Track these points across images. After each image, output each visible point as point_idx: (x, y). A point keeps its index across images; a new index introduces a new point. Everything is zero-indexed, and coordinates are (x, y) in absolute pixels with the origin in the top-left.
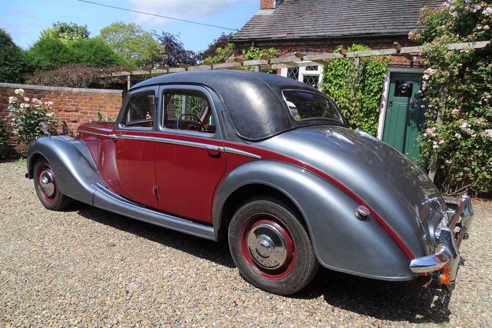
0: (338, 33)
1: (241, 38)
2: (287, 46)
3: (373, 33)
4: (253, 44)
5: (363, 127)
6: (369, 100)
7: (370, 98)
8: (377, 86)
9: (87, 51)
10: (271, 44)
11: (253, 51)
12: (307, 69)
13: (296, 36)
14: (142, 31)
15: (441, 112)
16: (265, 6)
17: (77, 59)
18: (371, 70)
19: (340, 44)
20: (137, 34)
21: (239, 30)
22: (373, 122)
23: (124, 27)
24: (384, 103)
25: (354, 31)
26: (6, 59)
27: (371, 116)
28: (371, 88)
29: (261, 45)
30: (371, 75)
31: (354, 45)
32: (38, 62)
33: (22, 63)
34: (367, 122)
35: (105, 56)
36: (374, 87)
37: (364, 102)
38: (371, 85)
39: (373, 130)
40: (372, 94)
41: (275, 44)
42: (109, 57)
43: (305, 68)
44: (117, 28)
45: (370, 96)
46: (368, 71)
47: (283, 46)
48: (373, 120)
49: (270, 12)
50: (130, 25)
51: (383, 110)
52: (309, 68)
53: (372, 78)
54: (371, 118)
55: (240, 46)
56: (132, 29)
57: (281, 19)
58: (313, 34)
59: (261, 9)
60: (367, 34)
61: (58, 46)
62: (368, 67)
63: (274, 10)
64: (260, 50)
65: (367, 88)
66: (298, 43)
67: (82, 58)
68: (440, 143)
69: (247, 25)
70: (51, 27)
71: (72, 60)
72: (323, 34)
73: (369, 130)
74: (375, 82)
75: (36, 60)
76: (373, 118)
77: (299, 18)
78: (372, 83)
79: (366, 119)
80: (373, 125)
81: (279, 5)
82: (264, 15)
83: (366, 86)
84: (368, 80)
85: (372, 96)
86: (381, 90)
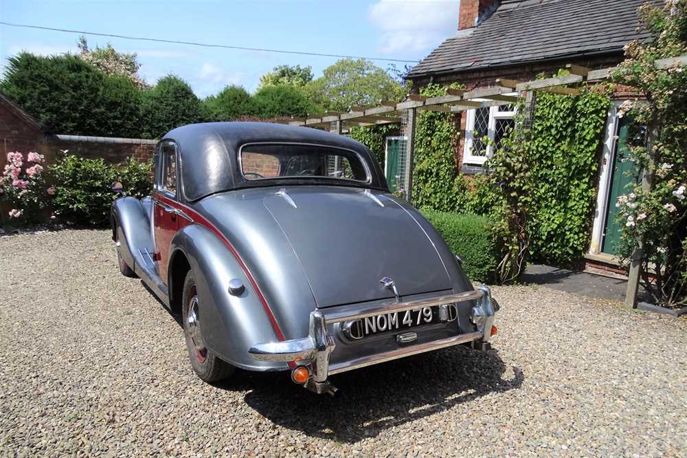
0: (540, 55)
1: (419, 72)
2: (474, 78)
3: (587, 51)
4: (432, 79)
5: (573, 194)
6: (582, 152)
7: (583, 150)
8: (592, 131)
9: (273, 100)
10: (454, 77)
11: (432, 88)
12: (500, 110)
13: (485, 64)
14: (374, 67)
15: (647, 169)
16: (464, 25)
17: (260, 109)
18: (582, 107)
19: (541, 71)
20: (366, 72)
21: (422, 61)
22: (585, 186)
23: (352, 63)
24: (607, 156)
25: (563, 50)
26: (184, 114)
27: (584, 178)
28: (585, 133)
29: (443, 79)
30: (584, 115)
31: (560, 70)
32: (216, 116)
33: (199, 117)
34: (578, 185)
35: (293, 104)
36: (588, 133)
37: (574, 156)
38: (583, 129)
39: (586, 199)
40: (586, 143)
41: (459, 77)
42: (297, 105)
43: (497, 108)
44: (343, 67)
45: (582, 147)
46: (579, 108)
47: (471, 79)
48: (585, 183)
49: (469, 32)
50: (359, 61)
51: (606, 169)
52: (503, 108)
53: (587, 119)
54: (584, 181)
55: (418, 82)
56: (360, 66)
57: (477, 41)
58: (506, 60)
59: (459, 30)
60: (579, 52)
61: (240, 95)
62: (580, 103)
63: (476, 29)
64: (441, 87)
65: (577, 135)
66: (488, 74)
67: (264, 108)
68: (638, 218)
69: (434, 54)
70: (272, 72)
71: (253, 112)
72: (520, 57)
73: (580, 199)
74: (589, 124)
75: (215, 113)
76: (587, 180)
77: (501, 38)
78: (586, 126)
79: (576, 182)
80: (586, 190)
81: (484, 21)
82: (459, 37)
83: (577, 131)
84: (579, 122)
85: (586, 146)
86: (602, 136)
